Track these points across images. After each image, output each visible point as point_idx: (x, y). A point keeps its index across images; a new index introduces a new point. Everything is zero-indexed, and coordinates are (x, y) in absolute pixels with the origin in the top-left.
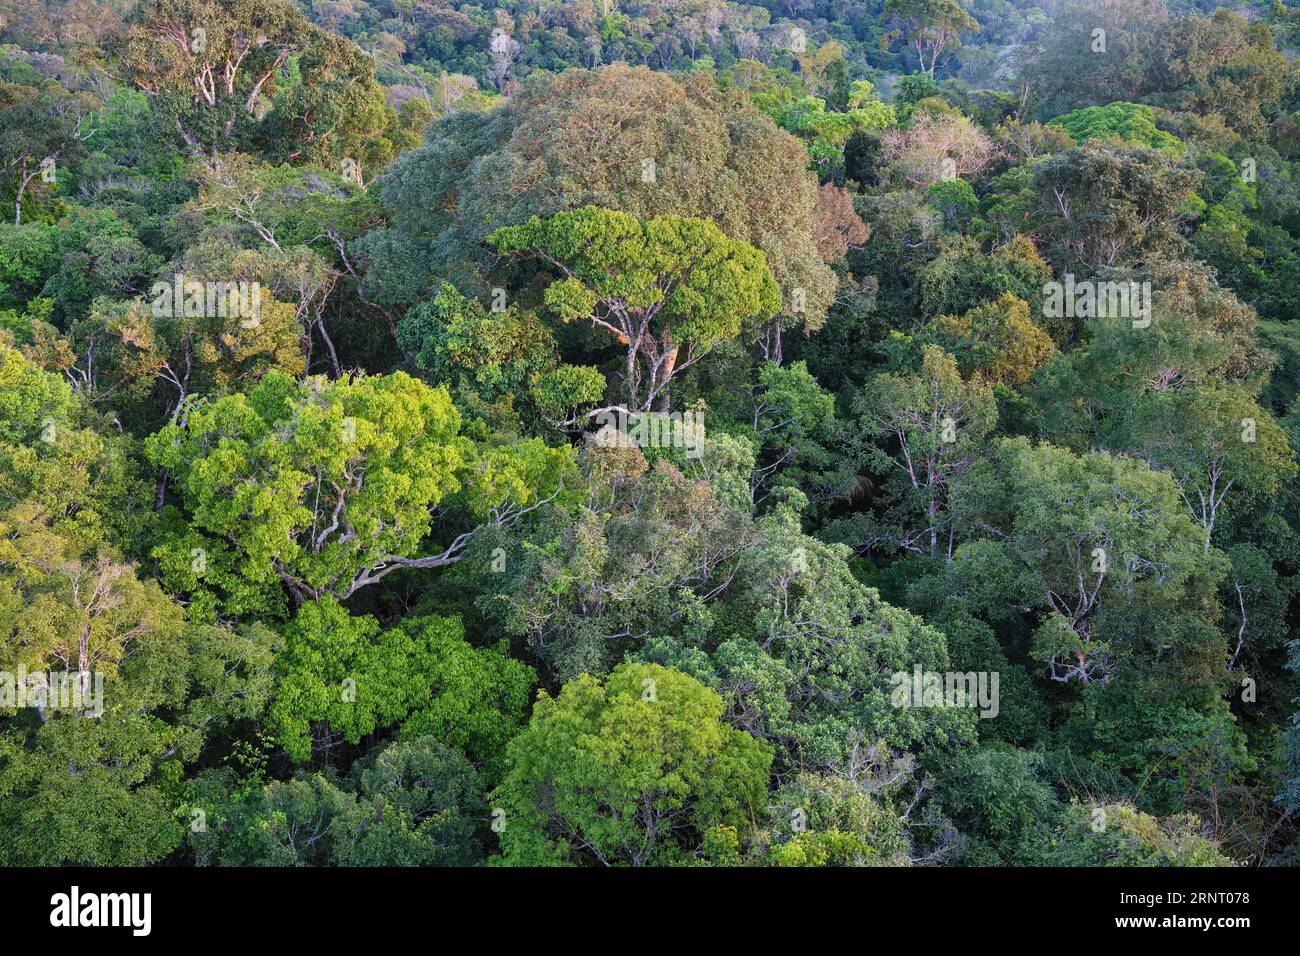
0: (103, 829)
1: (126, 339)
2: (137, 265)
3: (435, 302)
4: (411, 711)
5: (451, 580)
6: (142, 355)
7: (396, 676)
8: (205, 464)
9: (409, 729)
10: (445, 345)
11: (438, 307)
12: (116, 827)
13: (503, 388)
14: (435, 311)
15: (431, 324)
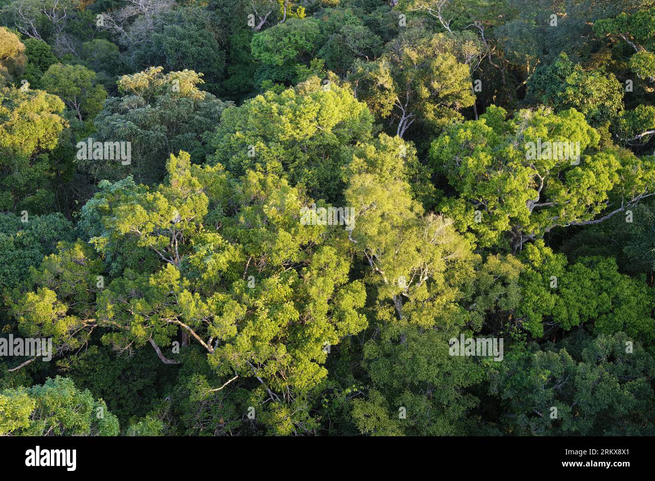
0: (439, 366)
1: (380, 83)
2: (368, 41)
3: (556, 65)
4: (600, 314)
5: (597, 234)
6: (387, 92)
7: (588, 292)
8: (471, 160)
9: (601, 326)
10: (564, 91)
11: (557, 68)
12: (447, 365)
13: (598, 118)
14: (555, 70)
15: (551, 78)
